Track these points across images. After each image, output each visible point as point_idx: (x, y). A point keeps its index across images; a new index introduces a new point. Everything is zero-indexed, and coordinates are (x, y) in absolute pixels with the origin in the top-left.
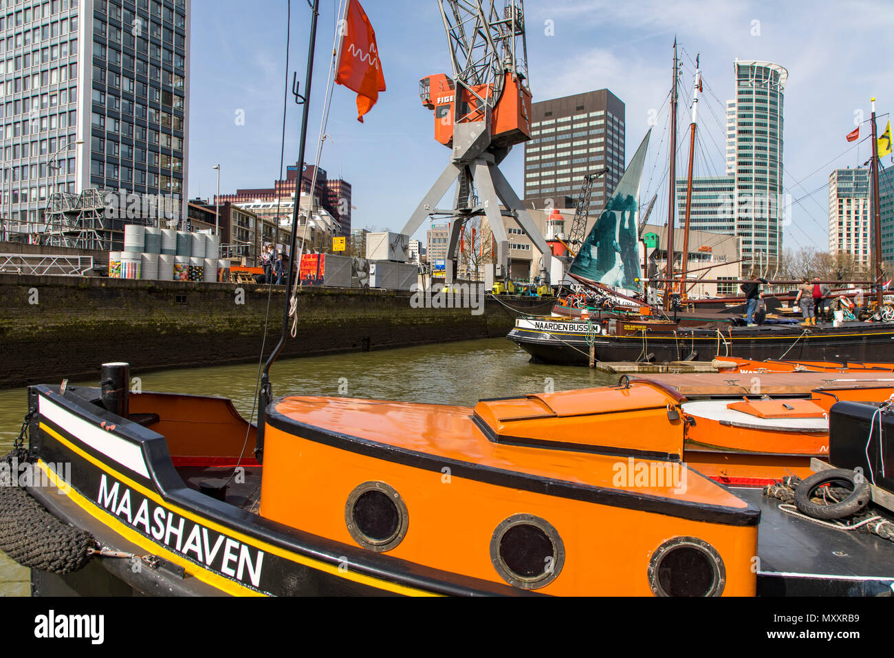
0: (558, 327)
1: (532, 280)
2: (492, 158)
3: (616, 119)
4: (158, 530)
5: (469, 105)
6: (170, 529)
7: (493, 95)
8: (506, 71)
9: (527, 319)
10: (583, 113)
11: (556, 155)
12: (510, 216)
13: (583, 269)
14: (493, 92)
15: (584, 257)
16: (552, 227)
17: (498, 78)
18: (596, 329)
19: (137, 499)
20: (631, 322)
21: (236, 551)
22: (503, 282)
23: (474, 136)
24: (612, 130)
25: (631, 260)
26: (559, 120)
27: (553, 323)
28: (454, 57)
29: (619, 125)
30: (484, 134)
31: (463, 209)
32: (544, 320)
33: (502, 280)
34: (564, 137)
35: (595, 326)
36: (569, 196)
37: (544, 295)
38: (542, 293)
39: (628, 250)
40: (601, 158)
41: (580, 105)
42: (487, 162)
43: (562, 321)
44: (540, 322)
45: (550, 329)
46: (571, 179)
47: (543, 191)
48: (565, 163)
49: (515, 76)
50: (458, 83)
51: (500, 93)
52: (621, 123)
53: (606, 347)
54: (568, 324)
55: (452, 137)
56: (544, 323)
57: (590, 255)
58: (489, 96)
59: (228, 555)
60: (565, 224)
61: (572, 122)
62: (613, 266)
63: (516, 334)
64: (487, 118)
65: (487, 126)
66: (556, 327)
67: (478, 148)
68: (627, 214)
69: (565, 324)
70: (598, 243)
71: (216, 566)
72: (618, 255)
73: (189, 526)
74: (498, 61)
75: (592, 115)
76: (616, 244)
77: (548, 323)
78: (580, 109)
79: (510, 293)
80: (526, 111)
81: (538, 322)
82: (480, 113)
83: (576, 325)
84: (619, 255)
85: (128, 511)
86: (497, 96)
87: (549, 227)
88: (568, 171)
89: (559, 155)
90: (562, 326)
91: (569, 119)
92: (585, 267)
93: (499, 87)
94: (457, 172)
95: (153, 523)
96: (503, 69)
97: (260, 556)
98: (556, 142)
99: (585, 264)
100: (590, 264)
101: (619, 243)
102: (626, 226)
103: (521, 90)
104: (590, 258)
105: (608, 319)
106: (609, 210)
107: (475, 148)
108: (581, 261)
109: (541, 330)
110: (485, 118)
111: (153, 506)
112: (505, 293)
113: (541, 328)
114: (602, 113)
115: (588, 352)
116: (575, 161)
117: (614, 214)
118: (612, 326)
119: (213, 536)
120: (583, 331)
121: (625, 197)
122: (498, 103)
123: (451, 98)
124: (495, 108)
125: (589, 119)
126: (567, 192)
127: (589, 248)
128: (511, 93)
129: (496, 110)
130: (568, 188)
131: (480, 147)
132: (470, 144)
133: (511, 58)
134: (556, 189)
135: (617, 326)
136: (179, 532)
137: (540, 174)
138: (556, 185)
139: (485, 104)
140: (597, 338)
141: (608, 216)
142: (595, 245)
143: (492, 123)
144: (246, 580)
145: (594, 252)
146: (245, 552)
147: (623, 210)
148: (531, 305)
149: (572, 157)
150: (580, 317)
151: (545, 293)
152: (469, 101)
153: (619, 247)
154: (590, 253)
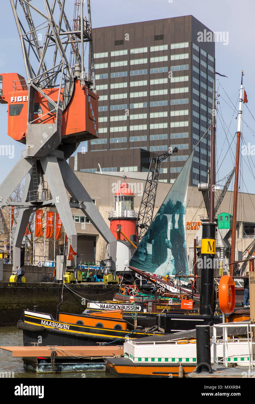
0: (115, 307)
1: (98, 264)
2: (61, 154)
3: (204, 53)
4: (53, 325)
5: (41, 105)
6: (55, 325)
7: (64, 99)
8: (76, 79)
9: (95, 303)
10: (163, 44)
11: (129, 95)
12: (78, 208)
13: (141, 262)
14: (63, 96)
15: (141, 253)
16: (120, 203)
17: (68, 84)
18: (138, 308)
19: (49, 323)
20: (162, 304)
21: (66, 326)
22: (73, 272)
23: (46, 137)
24: (199, 66)
25: (180, 255)
26: (132, 51)
27: (111, 305)
28: (27, 61)
29: (207, 61)
30: (55, 135)
31: (34, 201)
32: (106, 303)
33: (71, 270)
34: (138, 73)
35: (138, 306)
36: (145, 148)
37: (109, 283)
38: (108, 281)
39: (178, 246)
40: (186, 101)
41: (158, 33)
42: (57, 158)
43: (117, 304)
44: (103, 304)
45: (110, 309)
46: (148, 127)
47: (113, 141)
48: (141, 105)
49: (83, 83)
50: (31, 87)
51: (70, 98)
52: (210, 58)
53: (144, 319)
54: (121, 305)
55: (24, 135)
56: (106, 305)
57: (146, 252)
58: (60, 101)
59: (64, 327)
60: (135, 199)
61: (149, 55)
62: (166, 260)
63: (88, 312)
64: (58, 120)
65: (58, 129)
66: (113, 307)
67: (49, 147)
68: (177, 217)
69: (119, 305)
70: (153, 241)
71: (63, 328)
72: (169, 251)
73: (58, 324)
74: (68, 69)
75: (173, 46)
76: (168, 241)
77: (108, 305)
78: (159, 39)
79: (79, 282)
80: (93, 113)
81: (102, 304)
82: (52, 116)
83: (126, 306)
84: (171, 250)
85: (48, 324)
86: (67, 100)
87: (117, 203)
88: (144, 116)
89: (133, 95)
90: (117, 307)
91: (145, 50)
92: (142, 261)
93: (69, 93)
94: (29, 166)
95: (52, 325)
96: (73, 77)
97: (69, 326)
98: (129, 79)
99: (142, 258)
100: (146, 259)
101: (171, 241)
102: (177, 226)
103: (89, 95)
104: (146, 254)
105: (147, 302)
106: (161, 214)
107: (47, 147)
108: (139, 256)
109: (104, 310)
110: (56, 121)
111: (52, 323)
112: (75, 282)
113: (104, 308)
114: (186, 45)
115: (133, 323)
116: (153, 104)
117: (166, 217)
118: (150, 307)
119: (62, 325)
120: (130, 310)
121: (174, 203)
122: (68, 107)
123: (25, 98)
124: (65, 111)
125: (170, 52)
126: (143, 143)
127: (145, 245)
128: (80, 98)
129: (66, 113)
130: (144, 138)
131: (52, 146)
132: (42, 143)
133: (80, 66)
134: (128, 139)
135: (153, 307)
136: (57, 325)
137: (109, 119)
138: (129, 134)
139: (57, 109)
140: (138, 314)
141: (161, 219)
142: (150, 242)
143: (62, 125)
144: (67, 329)
145: (150, 248)
146: (67, 326)
147: (173, 213)
148: (97, 293)
149: (149, 99)
150: (129, 301)
151: (111, 281)
152: (42, 103)
153: (170, 244)
154: (146, 250)
